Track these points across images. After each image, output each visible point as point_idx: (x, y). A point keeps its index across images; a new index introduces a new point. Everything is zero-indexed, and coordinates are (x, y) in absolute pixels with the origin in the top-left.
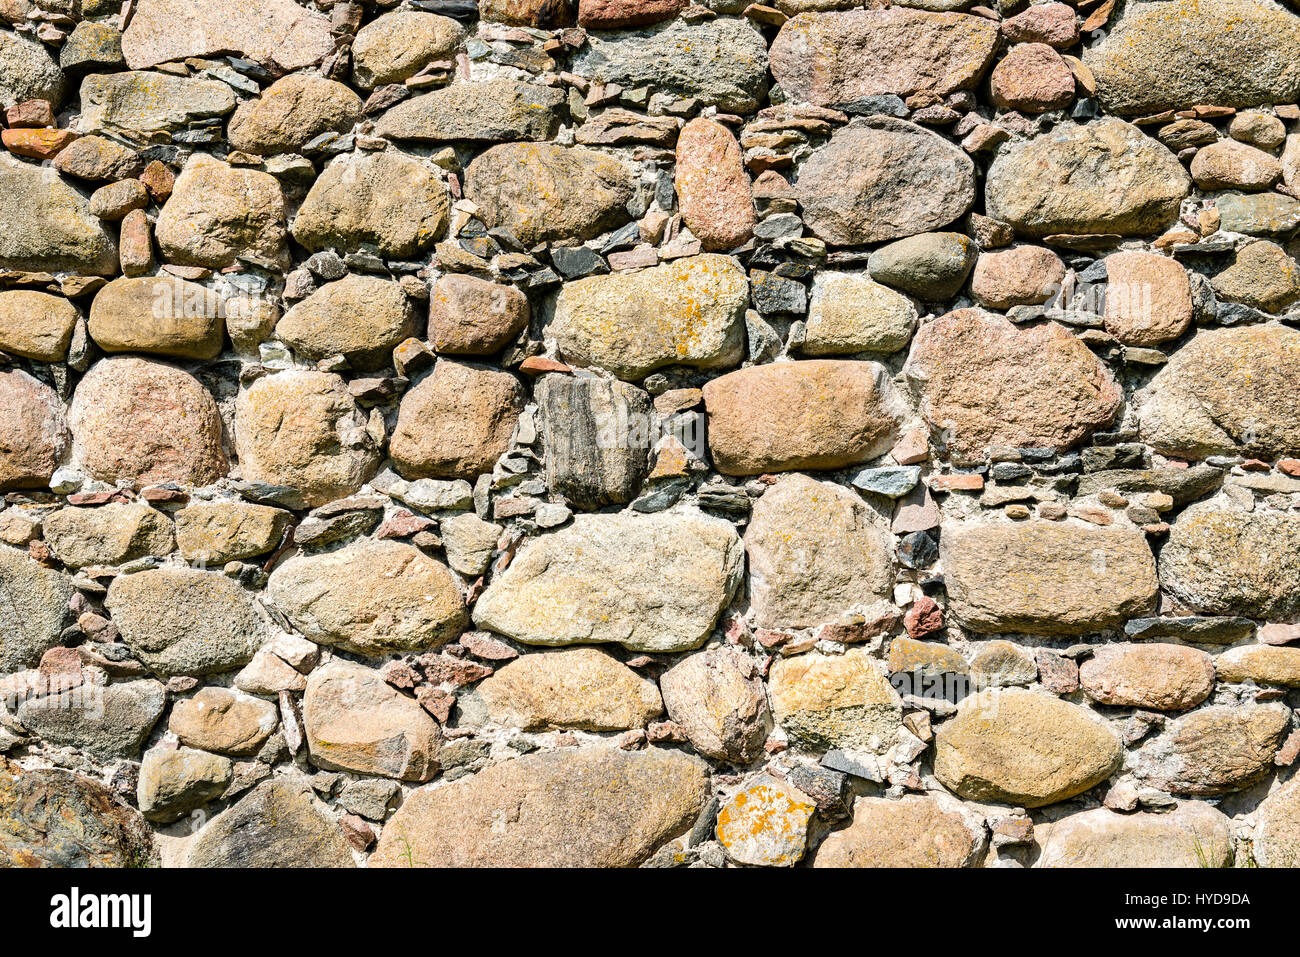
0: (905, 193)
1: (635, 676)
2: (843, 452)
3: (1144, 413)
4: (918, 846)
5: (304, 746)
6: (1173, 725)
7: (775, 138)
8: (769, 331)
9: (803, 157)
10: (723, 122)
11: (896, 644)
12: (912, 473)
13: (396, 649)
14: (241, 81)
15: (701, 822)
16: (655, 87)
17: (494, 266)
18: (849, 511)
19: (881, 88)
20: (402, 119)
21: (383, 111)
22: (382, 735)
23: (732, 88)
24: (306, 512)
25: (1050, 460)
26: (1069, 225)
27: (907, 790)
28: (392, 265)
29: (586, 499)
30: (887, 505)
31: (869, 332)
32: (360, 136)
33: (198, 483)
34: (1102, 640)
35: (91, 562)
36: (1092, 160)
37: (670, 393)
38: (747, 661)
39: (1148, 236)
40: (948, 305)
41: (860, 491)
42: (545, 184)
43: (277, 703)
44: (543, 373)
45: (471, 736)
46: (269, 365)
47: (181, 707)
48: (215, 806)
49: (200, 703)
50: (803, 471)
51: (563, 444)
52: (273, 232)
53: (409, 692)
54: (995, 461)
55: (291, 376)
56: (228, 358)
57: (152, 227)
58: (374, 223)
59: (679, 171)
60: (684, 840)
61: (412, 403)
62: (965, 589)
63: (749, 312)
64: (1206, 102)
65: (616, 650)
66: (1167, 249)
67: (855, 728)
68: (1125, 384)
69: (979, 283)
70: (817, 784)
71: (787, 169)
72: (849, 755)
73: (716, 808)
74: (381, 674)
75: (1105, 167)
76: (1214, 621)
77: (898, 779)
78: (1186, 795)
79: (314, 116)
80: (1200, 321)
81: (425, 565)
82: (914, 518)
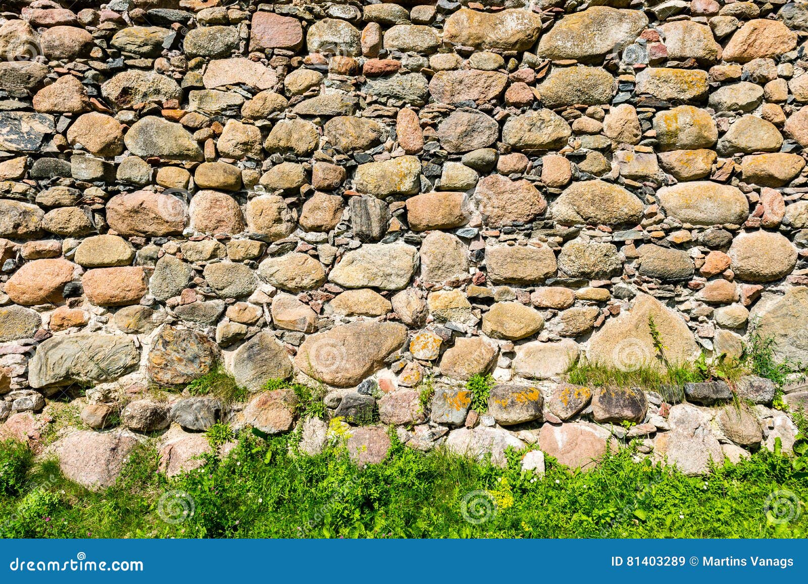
0: (475, 134)
1: (383, 298)
2: (453, 223)
3: (554, 210)
4: (477, 353)
5: (272, 321)
6: (561, 314)
7: (431, 115)
8: (428, 182)
9: (440, 122)
10: (413, 109)
11: (470, 287)
12: (476, 230)
13: (302, 289)
14: (245, 93)
15: (405, 346)
16: (390, 97)
17: (335, 159)
18: (455, 243)
19: (467, 98)
20: (301, 108)
21: (295, 105)
22: (298, 318)
23: (416, 97)
24: (271, 243)
25: (522, 226)
26: (531, 146)
27: (473, 335)
28: (299, 158)
29: (366, 238)
30: (467, 241)
31: (462, 182)
32: (287, 113)
33: (234, 233)
34: (538, 286)
35: (198, 260)
36: (539, 124)
37: (395, 203)
38: (420, 293)
39: (557, 150)
40: (489, 174)
41: (458, 236)
42: (352, 131)
43: (262, 307)
44: (351, 196)
45: (328, 318)
46: (257, 193)
47: (230, 308)
48: (243, 341)
49: (236, 307)
50: (439, 230)
51: (358, 220)
52: (258, 147)
53: (307, 303)
54: (504, 226)
55: (265, 196)
56: (243, 191)
57: (216, 145)
58: (293, 144)
59: (398, 127)
60: (399, 351)
61: (307, 206)
62: (493, 269)
63: (421, 176)
64: (578, 103)
65: (377, 289)
66: (563, 155)
67: (456, 315)
68: (548, 200)
69: (500, 166)
70: (443, 333)
71: (435, 126)
72: (454, 323)
73: (409, 341)
74: (297, 297)
75: (543, 126)
76: (575, 279)
77: (470, 331)
78: (564, 336)
79: (271, 106)
80: (574, 179)
81: (312, 261)
82: (476, 245)
